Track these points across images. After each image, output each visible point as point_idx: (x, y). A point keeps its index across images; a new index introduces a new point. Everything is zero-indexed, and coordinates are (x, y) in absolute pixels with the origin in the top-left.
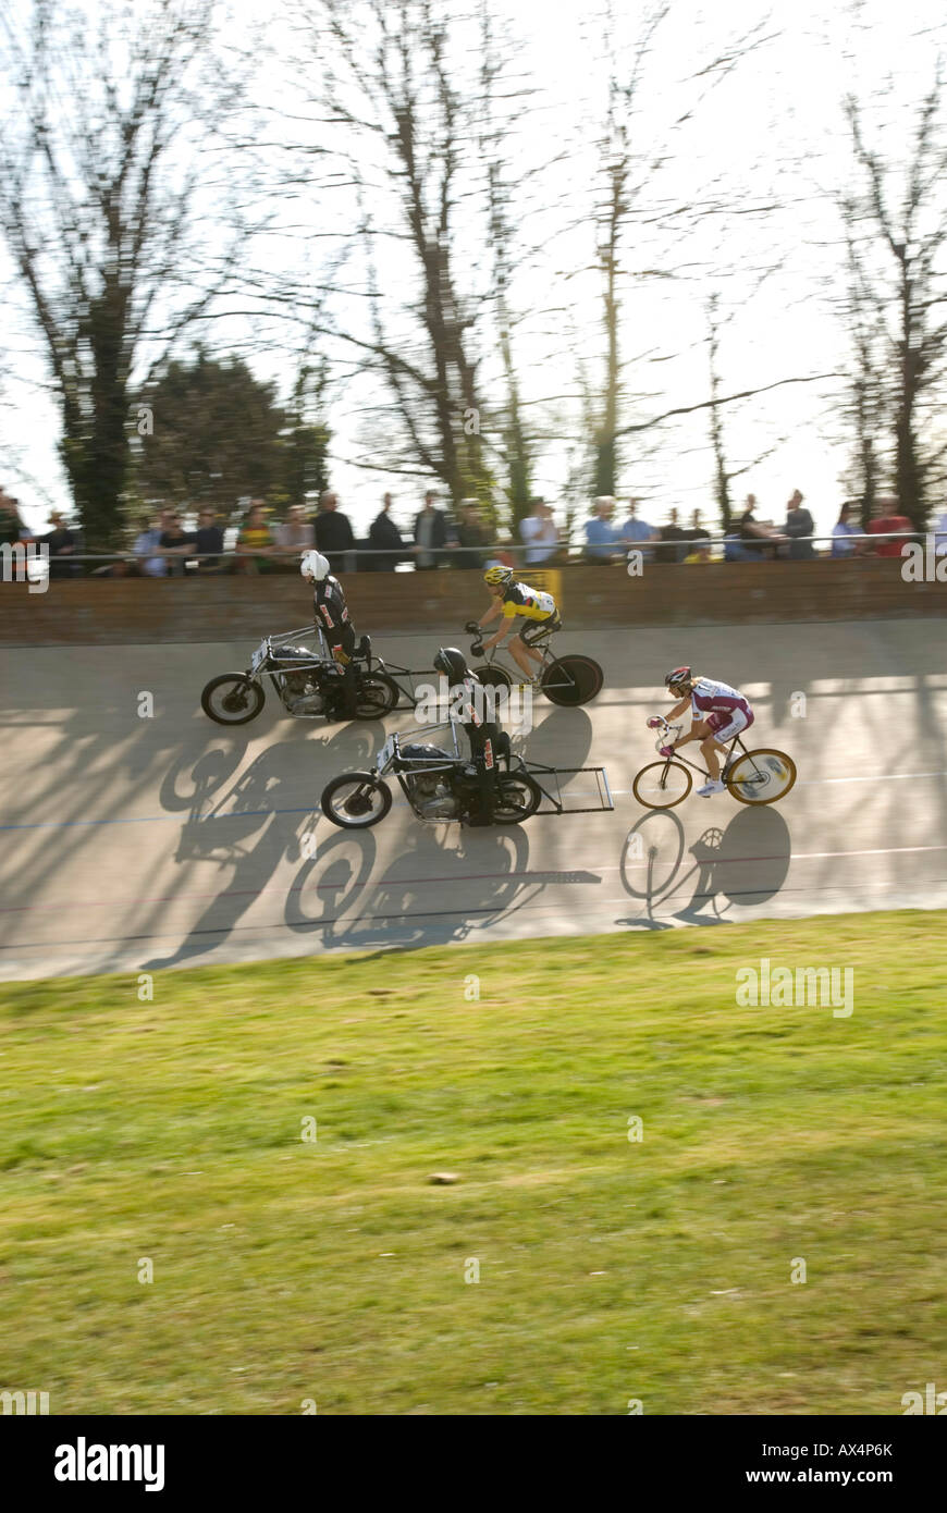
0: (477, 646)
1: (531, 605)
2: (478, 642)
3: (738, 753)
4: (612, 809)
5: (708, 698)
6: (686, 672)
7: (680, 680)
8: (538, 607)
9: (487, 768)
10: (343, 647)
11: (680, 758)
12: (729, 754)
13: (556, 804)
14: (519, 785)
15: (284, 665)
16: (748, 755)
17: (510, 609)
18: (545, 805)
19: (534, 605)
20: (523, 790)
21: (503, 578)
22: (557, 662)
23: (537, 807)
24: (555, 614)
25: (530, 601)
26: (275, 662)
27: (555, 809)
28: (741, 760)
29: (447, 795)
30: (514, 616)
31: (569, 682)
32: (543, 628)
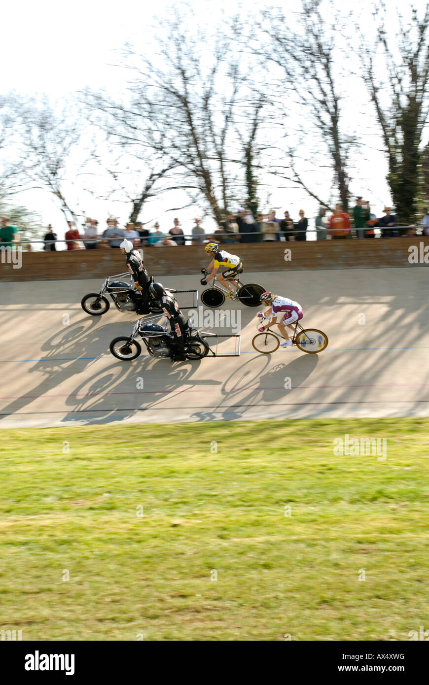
0: (203, 281)
1: (226, 262)
2: (204, 279)
3: (299, 330)
4: (238, 356)
5: (278, 307)
6: (268, 294)
7: (265, 298)
8: (230, 262)
9: (178, 336)
10: (139, 283)
11: (272, 332)
12: (295, 330)
13: (213, 353)
14: (197, 343)
15: (114, 290)
16: (303, 331)
17: (216, 264)
18: (210, 353)
19: (228, 261)
20: (199, 345)
21: (213, 249)
22: (244, 287)
23: (207, 353)
24: (239, 265)
25: (226, 260)
26: (109, 289)
27: (213, 355)
28: (300, 333)
29: (165, 347)
30: (218, 267)
31: (250, 296)
32: (233, 272)
